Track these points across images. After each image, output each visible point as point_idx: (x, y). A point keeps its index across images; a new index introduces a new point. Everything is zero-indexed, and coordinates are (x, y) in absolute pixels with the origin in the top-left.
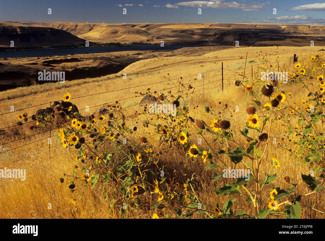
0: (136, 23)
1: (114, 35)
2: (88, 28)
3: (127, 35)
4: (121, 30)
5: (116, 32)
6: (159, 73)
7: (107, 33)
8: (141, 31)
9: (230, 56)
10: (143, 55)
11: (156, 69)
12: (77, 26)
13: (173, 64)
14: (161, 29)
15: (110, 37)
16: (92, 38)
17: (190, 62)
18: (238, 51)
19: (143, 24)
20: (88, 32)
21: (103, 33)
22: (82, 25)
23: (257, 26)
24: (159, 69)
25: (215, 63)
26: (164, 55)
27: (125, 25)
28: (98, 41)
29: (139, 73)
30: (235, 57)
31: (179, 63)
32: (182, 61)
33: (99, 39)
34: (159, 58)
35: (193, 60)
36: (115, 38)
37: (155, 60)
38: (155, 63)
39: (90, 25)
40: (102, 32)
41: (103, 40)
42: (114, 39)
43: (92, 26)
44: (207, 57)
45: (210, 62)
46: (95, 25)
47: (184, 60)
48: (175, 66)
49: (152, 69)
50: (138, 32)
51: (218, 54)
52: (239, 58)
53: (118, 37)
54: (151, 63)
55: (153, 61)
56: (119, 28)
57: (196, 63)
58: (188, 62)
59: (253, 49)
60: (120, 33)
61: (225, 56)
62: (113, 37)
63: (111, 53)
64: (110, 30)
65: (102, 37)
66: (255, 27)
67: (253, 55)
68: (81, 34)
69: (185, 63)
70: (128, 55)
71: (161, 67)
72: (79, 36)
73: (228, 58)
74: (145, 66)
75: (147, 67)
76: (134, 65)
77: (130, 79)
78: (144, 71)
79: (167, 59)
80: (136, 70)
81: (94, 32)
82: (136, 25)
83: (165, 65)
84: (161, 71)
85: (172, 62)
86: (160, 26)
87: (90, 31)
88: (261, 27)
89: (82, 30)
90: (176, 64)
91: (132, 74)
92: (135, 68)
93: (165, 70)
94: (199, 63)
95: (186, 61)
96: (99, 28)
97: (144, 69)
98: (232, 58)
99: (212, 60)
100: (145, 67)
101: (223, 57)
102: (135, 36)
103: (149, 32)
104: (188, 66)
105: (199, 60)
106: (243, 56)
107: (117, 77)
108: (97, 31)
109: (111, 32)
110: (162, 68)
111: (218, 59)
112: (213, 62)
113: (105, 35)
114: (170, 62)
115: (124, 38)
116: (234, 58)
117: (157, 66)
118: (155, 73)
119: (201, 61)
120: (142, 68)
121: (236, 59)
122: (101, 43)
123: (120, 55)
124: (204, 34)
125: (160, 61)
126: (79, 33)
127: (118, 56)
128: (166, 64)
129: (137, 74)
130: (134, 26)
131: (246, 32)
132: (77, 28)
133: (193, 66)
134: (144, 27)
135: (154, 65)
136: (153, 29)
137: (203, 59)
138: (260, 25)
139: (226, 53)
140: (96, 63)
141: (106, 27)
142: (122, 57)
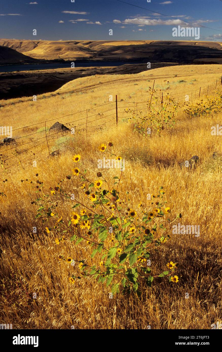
0: (79, 40)
1: (58, 52)
2: (33, 45)
3: (70, 52)
4: (64, 46)
5: (59, 49)
6: (93, 91)
7: (51, 50)
8: (84, 48)
9: (165, 74)
10: (86, 71)
11: (91, 87)
12: (21, 43)
13: (109, 82)
14: (103, 46)
15: (54, 54)
16: (36, 55)
17: (125, 80)
18: (174, 69)
19: (86, 41)
20: (32, 50)
21: (48, 50)
22: (26, 43)
23: (197, 44)
24: (94, 87)
25: (149, 81)
26: (106, 71)
27: (69, 42)
28: (43, 58)
29: (75, 91)
30: (170, 75)
31: (115, 81)
32: (118, 79)
33: (43, 56)
34: (96, 76)
35: (129, 78)
36: (58, 54)
37: (92, 78)
38: (91, 81)
39: (34, 42)
40: (46, 49)
41: (48, 57)
42: (58, 56)
43: (36, 43)
44: (143, 75)
45: (145, 80)
46: (40, 42)
47: (119, 78)
48: (111, 84)
49: (88, 87)
50: (81, 49)
51: (153, 72)
52: (174, 76)
53: (62, 54)
54: (87, 80)
55: (89, 79)
56: (63, 45)
57: (131, 81)
58: (124, 80)
59: (189, 68)
60: (64, 50)
61: (160, 74)
62: (57, 54)
63: (55, 70)
64: (54, 47)
65: (46, 54)
66: (195, 44)
67: (188, 73)
68: (26, 51)
69: (121, 81)
70: (72, 72)
71: (96, 85)
72: (24, 53)
73: (163, 76)
74: (81, 84)
75: (83, 85)
76: (71, 83)
77: (63, 98)
78: (79, 89)
79: (104, 77)
80: (72, 88)
81: (38, 49)
82: (79, 42)
83: (101, 83)
84: (96, 90)
85: (108, 81)
86: (102, 43)
87: (34, 48)
88: (200, 44)
89: (26, 47)
90: (112, 82)
91: (68, 92)
92: (72, 87)
93: (99, 89)
94: (134, 81)
95: (122, 79)
96: (43, 45)
97: (80, 87)
98: (167, 76)
99: (147, 78)
100: (81, 86)
101: (158, 75)
102: (78, 52)
103: (91, 48)
104: (123, 84)
105: (135, 78)
106: (178, 74)
107: (53, 95)
108: (42, 48)
109: (56, 49)
110: (98, 86)
111: (153, 77)
112: (147, 80)
113: (49, 52)
114: (106, 80)
115: (67, 55)
116: (168, 76)
117: (93, 85)
118: (89, 91)
119: (137, 79)
120: (79, 86)
121: (170, 77)
122: (46, 59)
123: (64, 71)
124: (144, 51)
125: (97, 79)
126: (24, 50)
127: (62, 72)
128: (103, 82)
129: (73, 92)
130: (77, 43)
131: (186, 50)
132: (22, 45)
133: (127, 84)
134: (87, 44)
135: (90, 83)
136: (96, 45)
137: (138, 77)
138: (200, 43)
139: (162, 71)
140: (41, 79)
141: (50, 44)
142: (65, 73)
